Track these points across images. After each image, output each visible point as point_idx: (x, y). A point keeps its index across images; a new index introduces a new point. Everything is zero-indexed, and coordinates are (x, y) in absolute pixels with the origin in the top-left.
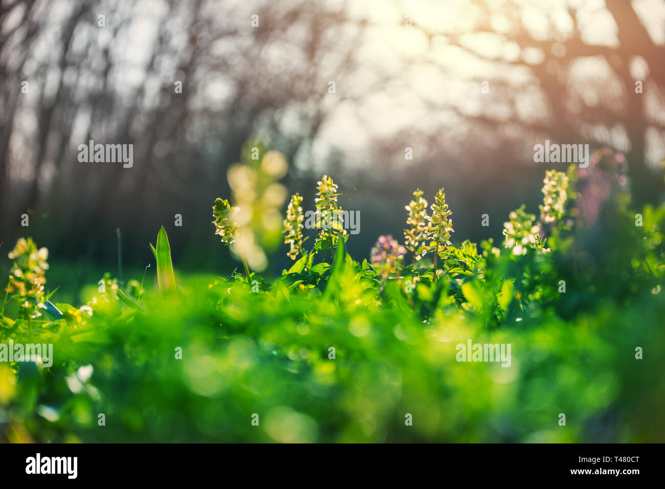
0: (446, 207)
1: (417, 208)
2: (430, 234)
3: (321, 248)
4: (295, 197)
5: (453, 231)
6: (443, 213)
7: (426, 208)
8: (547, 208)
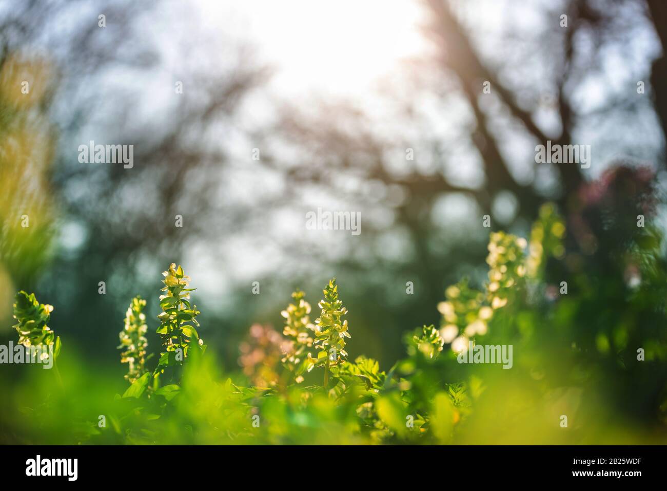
0: (339, 305)
1: (296, 314)
2: (319, 341)
3: (167, 363)
4: (135, 300)
5: (350, 337)
6: (336, 312)
7: (309, 315)
8: (494, 287)
